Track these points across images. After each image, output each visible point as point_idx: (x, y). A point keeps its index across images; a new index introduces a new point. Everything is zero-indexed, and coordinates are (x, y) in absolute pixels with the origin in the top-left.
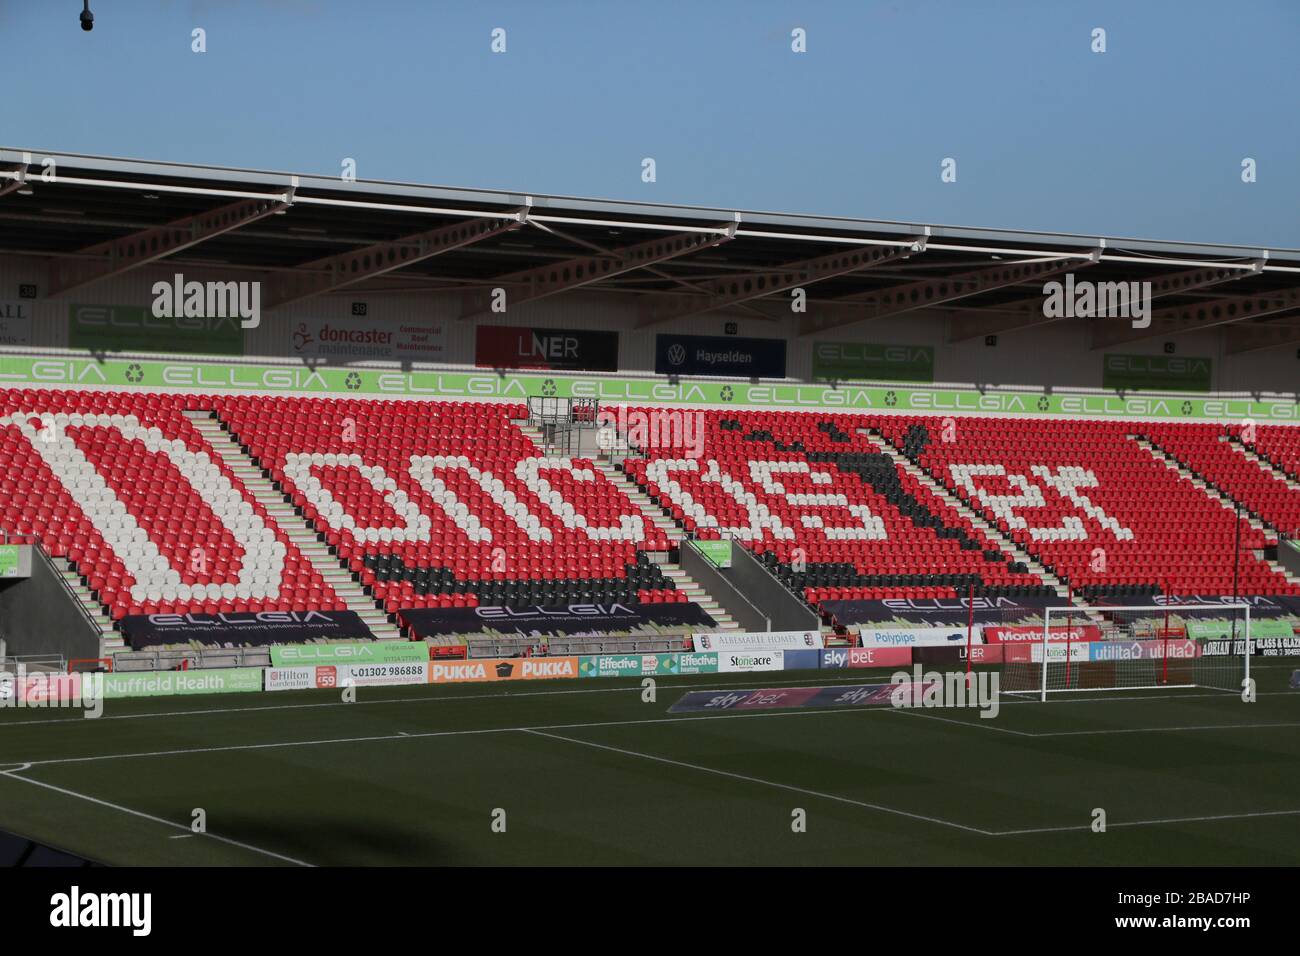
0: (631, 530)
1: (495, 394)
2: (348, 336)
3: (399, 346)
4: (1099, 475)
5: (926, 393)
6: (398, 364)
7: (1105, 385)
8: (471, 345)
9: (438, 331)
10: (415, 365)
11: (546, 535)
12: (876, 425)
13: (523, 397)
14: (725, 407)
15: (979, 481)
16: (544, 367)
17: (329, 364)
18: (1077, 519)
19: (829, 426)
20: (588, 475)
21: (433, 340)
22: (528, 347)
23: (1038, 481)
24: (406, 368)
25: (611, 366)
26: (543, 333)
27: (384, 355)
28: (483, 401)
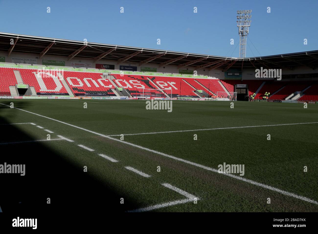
0: (110, 86)
1: (98, 72)
2: (79, 64)
3: (85, 66)
4: (176, 83)
5: (156, 74)
6: (86, 68)
7: (179, 73)
8: (95, 66)
9: (91, 64)
10: (88, 68)
11: (98, 86)
12: (149, 77)
13: (102, 72)
14: (129, 74)
15: (159, 83)
16: (105, 69)
17: (77, 68)
18: (171, 87)
19: (142, 77)
20: (107, 81)
21: (90, 65)
22: (102, 66)
23: (168, 83)
24: (87, 69)
25: (114, 69)
26: (104, 65)
27: (84, 67)
28: (97, 73)
